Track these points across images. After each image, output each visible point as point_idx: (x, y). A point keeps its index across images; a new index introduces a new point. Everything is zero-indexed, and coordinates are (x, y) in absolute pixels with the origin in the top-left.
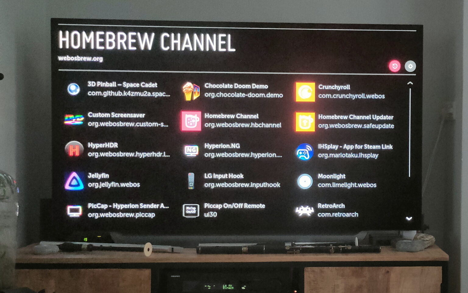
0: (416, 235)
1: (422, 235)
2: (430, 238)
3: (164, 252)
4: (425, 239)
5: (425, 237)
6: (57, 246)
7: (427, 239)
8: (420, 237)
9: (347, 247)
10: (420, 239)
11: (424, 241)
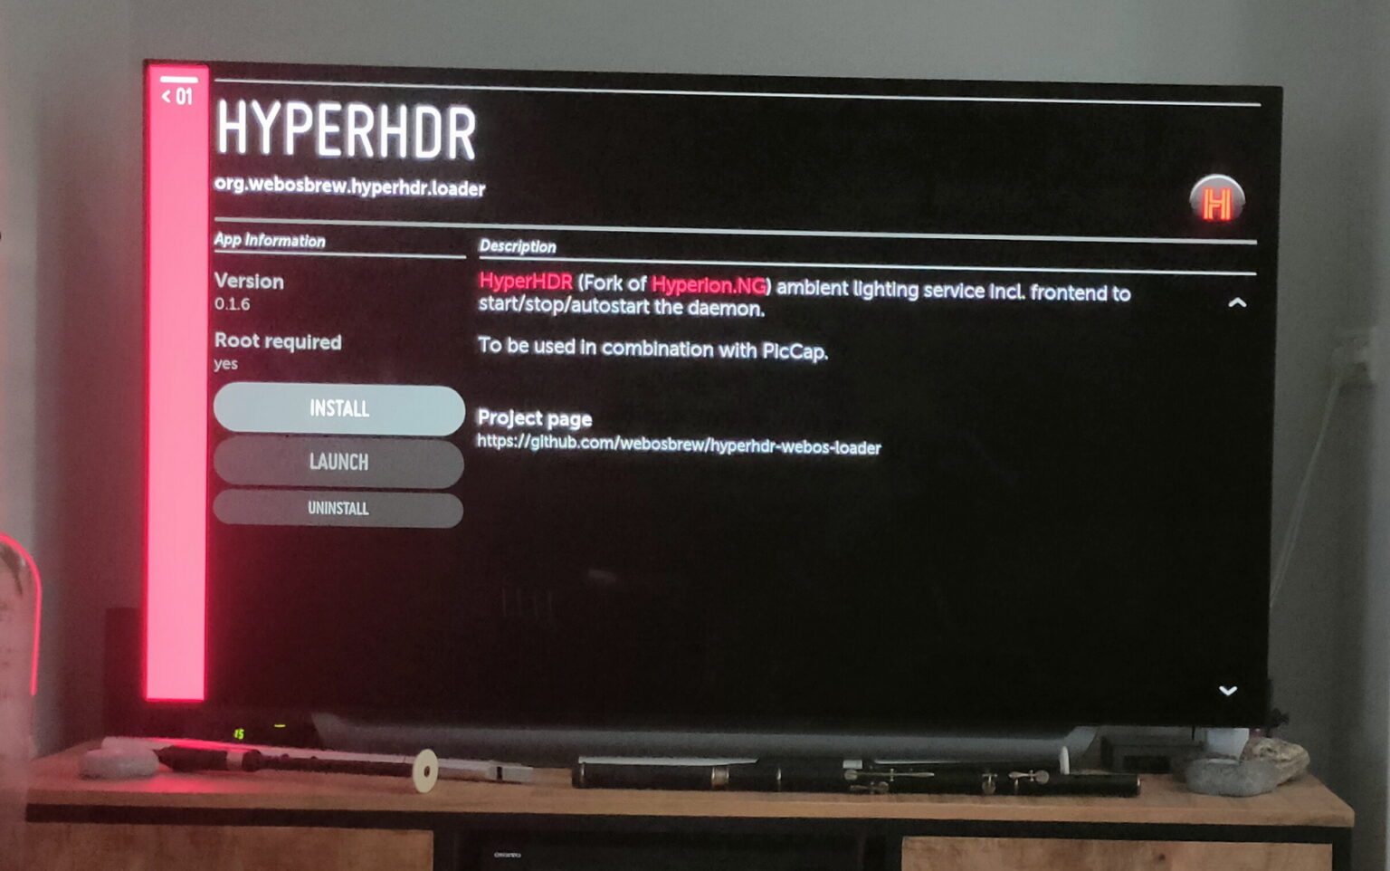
0: (1248, 743)
1: (1267, 743)
2: (1295, 754)
3: (474, 779)
4: (1278, 757)
5: (1277, 749)
6: (153, 753)
7: (1284, 756)
8: (1262, 749)
9: (1034, 778)
10: (1262, 755)
11: (1276, 761)
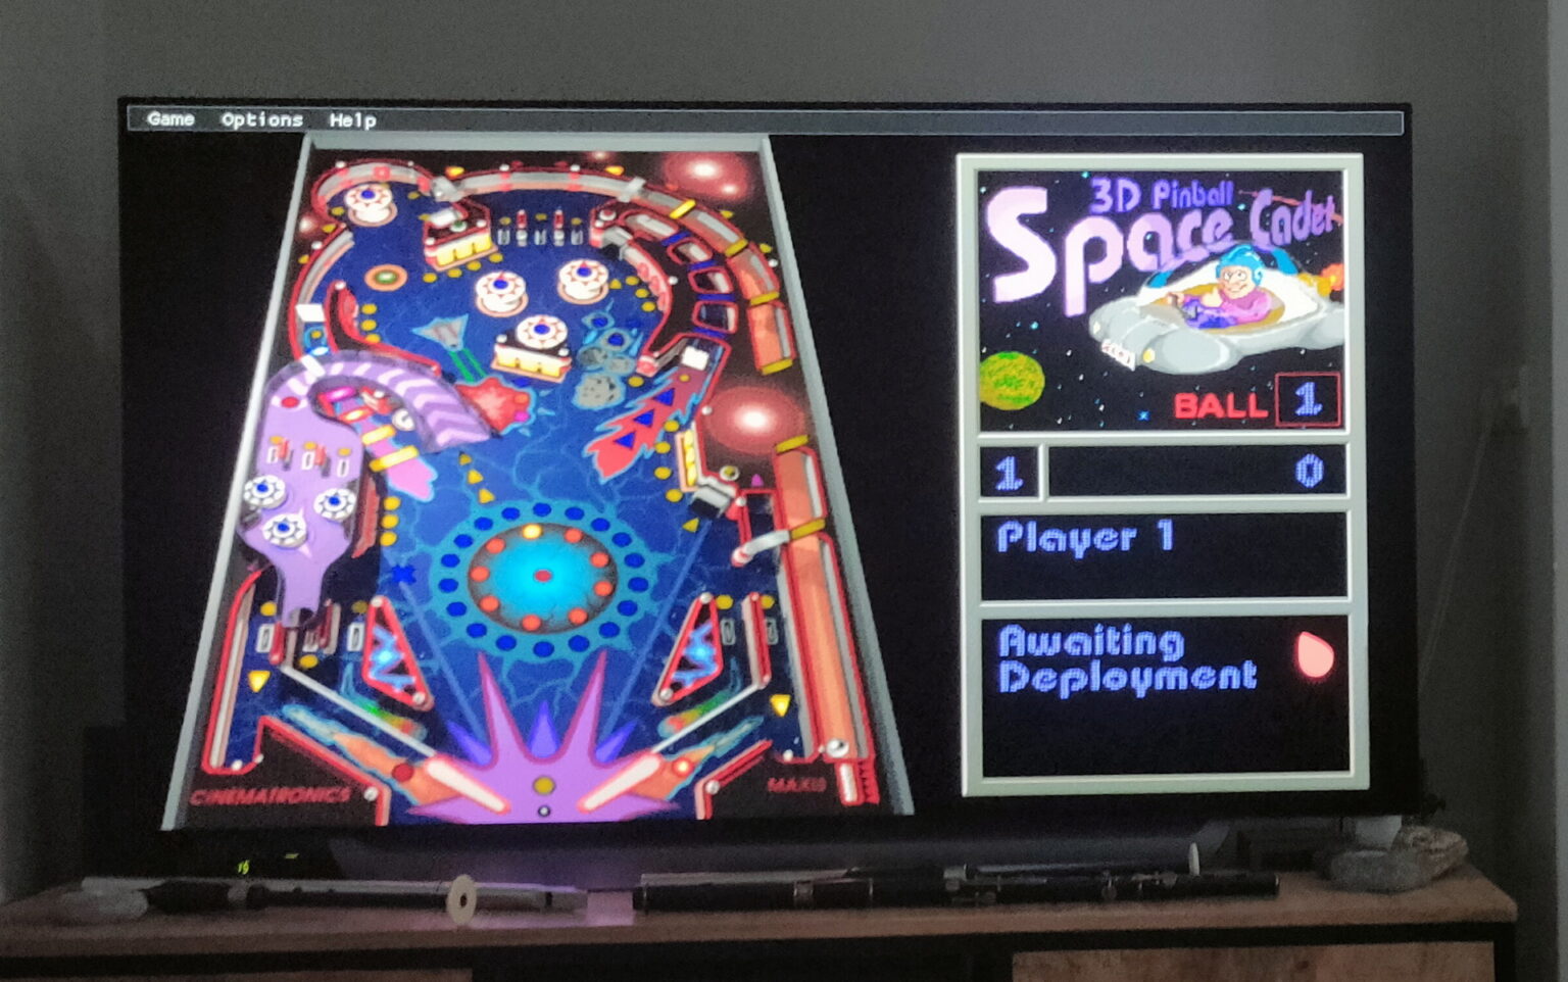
0: (1399, 832)
1: (1421, 831)
2: (1450, 841)
3: (520, 908)
4: (1432, 847)
5: (1431, 838)
6: (140, 894)
7: (1439, 845)
8: (1415, 838)
9: (1160, 880)
10: (1415, 846)
11: (1431, 851)
